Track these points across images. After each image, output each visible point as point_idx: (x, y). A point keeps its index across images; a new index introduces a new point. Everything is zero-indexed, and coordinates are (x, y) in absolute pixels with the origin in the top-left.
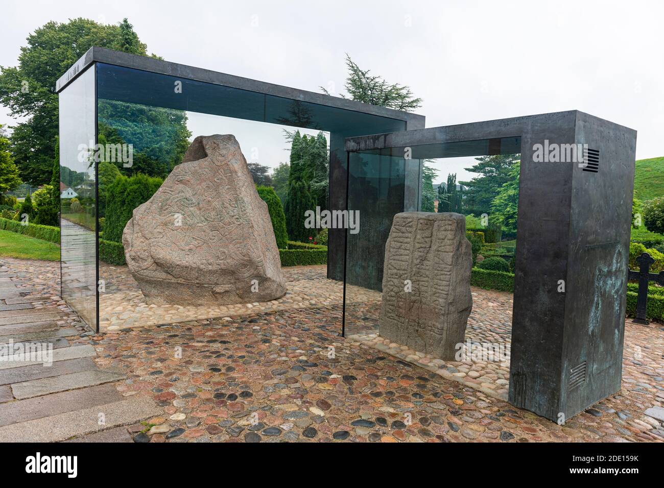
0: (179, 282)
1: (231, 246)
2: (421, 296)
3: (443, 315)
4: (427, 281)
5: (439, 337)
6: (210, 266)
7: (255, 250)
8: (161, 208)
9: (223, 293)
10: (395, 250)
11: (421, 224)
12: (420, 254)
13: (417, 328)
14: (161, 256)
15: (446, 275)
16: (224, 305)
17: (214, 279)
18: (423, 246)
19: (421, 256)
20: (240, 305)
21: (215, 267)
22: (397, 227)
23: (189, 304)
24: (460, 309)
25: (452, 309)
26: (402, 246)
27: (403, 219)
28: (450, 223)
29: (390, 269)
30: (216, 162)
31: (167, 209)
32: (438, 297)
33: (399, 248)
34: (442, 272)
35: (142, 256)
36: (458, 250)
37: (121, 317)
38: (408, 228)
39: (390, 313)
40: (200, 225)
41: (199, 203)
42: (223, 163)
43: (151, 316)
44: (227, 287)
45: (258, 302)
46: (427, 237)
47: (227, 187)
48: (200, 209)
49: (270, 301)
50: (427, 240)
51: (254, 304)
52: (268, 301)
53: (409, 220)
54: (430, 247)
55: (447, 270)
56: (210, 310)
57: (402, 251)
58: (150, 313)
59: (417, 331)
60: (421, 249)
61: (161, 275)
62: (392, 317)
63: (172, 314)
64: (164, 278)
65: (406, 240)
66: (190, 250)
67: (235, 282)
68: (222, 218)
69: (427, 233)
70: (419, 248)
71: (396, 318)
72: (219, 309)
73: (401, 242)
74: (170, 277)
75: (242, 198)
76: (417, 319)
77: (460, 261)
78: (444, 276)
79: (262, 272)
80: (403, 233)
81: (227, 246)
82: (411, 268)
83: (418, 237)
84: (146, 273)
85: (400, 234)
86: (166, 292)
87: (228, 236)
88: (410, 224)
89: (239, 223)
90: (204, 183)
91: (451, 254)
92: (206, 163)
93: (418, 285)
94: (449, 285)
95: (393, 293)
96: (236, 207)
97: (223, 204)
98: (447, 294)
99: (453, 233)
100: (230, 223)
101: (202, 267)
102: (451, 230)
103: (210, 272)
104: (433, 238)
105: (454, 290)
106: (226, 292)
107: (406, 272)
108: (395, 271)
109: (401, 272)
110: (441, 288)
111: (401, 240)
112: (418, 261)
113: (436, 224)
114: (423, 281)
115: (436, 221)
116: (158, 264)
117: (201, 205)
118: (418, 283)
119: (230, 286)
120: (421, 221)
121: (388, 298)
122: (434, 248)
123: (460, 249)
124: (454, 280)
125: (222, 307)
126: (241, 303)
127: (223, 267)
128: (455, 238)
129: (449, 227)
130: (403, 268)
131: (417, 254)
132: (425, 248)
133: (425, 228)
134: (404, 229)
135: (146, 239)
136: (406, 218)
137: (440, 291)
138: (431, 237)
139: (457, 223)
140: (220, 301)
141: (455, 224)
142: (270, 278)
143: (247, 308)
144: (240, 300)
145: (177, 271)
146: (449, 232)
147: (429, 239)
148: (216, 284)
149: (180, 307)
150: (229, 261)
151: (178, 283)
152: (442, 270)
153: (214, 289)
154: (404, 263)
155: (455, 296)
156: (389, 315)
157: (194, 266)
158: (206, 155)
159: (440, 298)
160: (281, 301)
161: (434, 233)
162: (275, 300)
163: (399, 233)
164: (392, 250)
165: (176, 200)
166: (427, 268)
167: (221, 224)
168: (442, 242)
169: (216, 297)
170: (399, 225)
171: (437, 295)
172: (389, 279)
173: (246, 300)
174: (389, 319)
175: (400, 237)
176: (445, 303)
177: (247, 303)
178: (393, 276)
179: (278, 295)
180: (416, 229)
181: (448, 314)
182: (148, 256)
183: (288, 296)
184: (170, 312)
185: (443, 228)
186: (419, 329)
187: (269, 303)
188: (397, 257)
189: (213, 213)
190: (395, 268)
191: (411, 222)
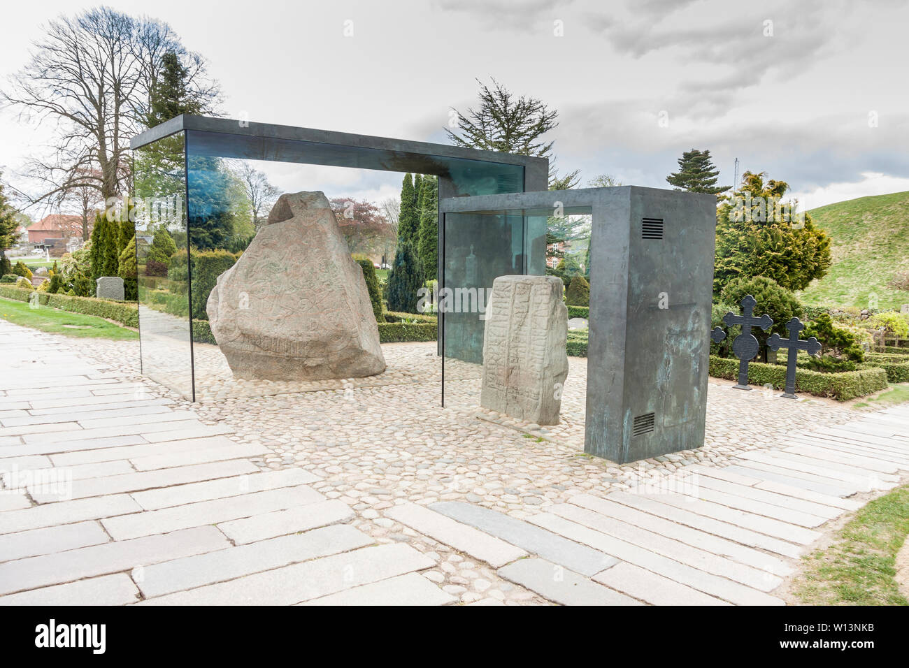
0: (268, 354)
1: (322, 316)
2: (519, 362)
3: (539, 379)
4: (525, 347)
5: (535, 402)
6: (300, 338)
7: (349, 319)
8: (246, 276)
9: (315, 367)
10: (494, 315)
11: (519, 288)
12: (517, 319)
13: (515, 395)
14: (248, 327)
15: (542, 339)
16: (316, 380)
17: (305, 351)
18: (521, 311)
19: (519, 321)
20: (333, 381)
21: (305, 339)
22: (496, 292)
23: (279, 379)
24: (556, 374)
25: (548, 373)
26: (501, 311)
27: (501, 284)
28: (546, 287)
29: (490, 336)
30: (304, 224)
31: (252, 276)
32: (535, 362)
33: (499, 313)
34: (538, 337)
35: (229, 327)
36: (553, 314)
37: (211, 390)
38: (506, 293)
40: (288, 292)
41: (286, 269)
42: (311, 224)
43: (242, 389)
44: (319, 361)
45: (354, 377)
46: (524, 302)
47: (316, 250)
48: (288, 275)
49: (367, 376)
50: (524, 304)
51: (349, 379)
52: (365, 377)
53: (507, 284)
54: (528, 312)
55: (542, 334)
56: (302, 385)
57: (501, 317)
58: (240, 387)
59: (515, 397)
60: (519, 315)
61: (248, 348)
62: (492, 386)
63: (262, 387)
64: (252, 350)
65: (504, 305)
66: (278, 320)
67: (328, 356)
68: (312, 285)
69: (525, 298)
70: (517, 313)
71: (496, 386)
72: (311, 384)
73: (501, 308)
74: (257, 349)
75: (333, 262)
76: (516, 386)
77: (555, 325)
78: (540, 341)
79: (357, 344)
80: (502, 298)
81: (317, 315)
82: (510, 334)
83: (516, 301)
84: (233, 345)
86: (255, 367)
87: (319, 304)
88: (508, 289)
89: (330, 290)
90: (291, 247)
91: (546, 319)
92: (292, 224)
93: (516, 351)
94: (544, 350)
95: (493, 361)
96: (326, 272)
97: (313, 269)
98: (543, 359)
99: (548, 297)
100: (320, 290)
101: (292, 338)
102: (546, 294)
103: (302, 344)
104: (531, 302)
105: (550, 354)
106: (318, 366)
107: (504, 338)
108: (495, 338)
109: (500, 338)
110: (537, 353)
111: (500, 305)
112: (516, 326)
113: (533, 288)
114: (521, 347)
115: (532, 285)
116: (245, 335)
117: (288, 271)
118: (516, 349)
119: (321, 359)
120: (519, 284)
121: (489, 366)
122: (531, 312)
123: (555, 314)
124: (550, 345)
125: (314, 382)
126: (334, 378)
127: (313, 338)
128: (549, 302)
129: (545, 292)
130: (502, 334)
131: (515, 319)
132: (523, 312)
133: (523, 292)
134: (502, 294)
135: (233, 308)
136: (505, 282)
137: (536, 356)
138: (528, 301)
139: (553, 287)
140: (312, 376)
141: (551, 288)
142: (365, 351)
143: (341, 383)
144: (334, 375)
145: (265, 343)
146: (544, 296)
147: (527, 303)
148: (308, 357)
149: (269, 381)
150: (321, 331)
151: (267, 356)
152: (538, 335)
153: (305, 363)
154: (503, 329)
155: (550, 360)
156: (490, 383)
157: (283, 337)
158: (291, 216)
159: (537, 363)
160: (379, 377)
161: (531, 298)
162: (373, 376)
165: (262, 266)
166: (525, 333)
167: (311, 291)
168: (538, 307)
169: (307, 372)
170: (498, 290)
171: (533, 360)
172: (489, 347)
173: (340, 375)
174: (489, 388)
175: (499, 302)
176: (541, 367)
177: (342, 379)
178: (493, 343)
179: (376, 370)
180: (514, 294)
181: (544, 379)
182: (235, 327)
183: (387, 372)
184: (260, 386)
185: (539, 292)
186: (517, 396)
187: (365, 379)
188: (497, 324)
189: (302, 280)
190: (495, 335)
191: (510, 286)
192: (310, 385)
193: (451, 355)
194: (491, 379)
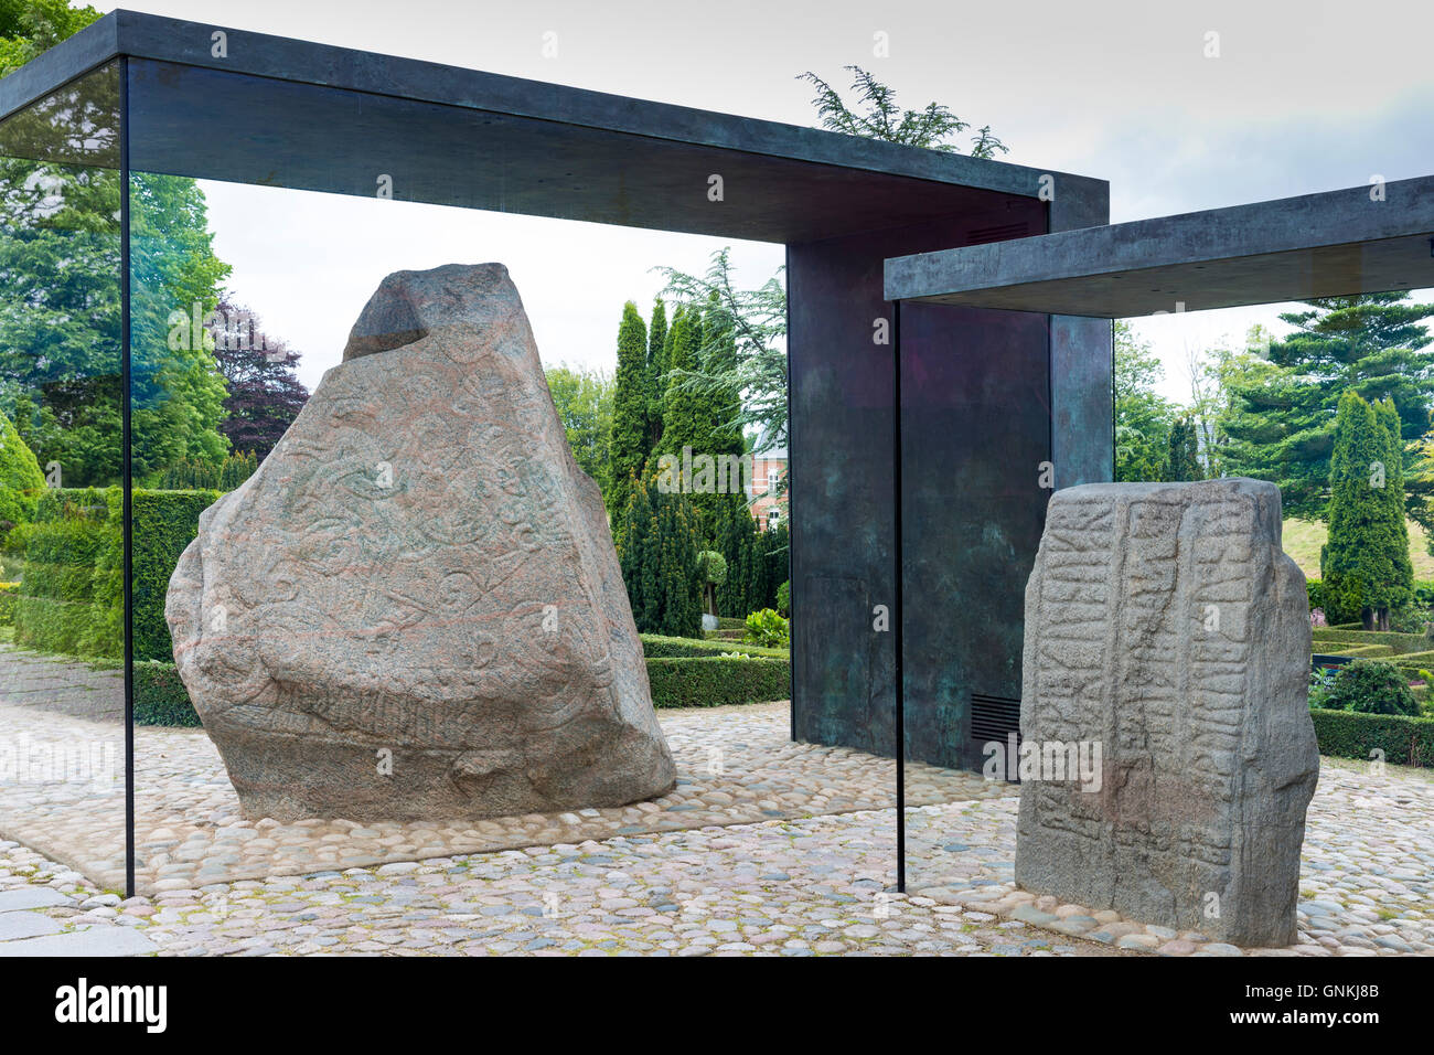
0: (349, 742)
1: (510, 620)
2: (1152, 745)
3: (1228, 800)
4: (1170, 698)
5: (1219, 871)
6: (446, 689)
7: (587, 632)
8: (288, 506)
9: (487, 776)
10: (1056, 605)
11: (1141, 517)
12: (1141, 612)
13: (1143, 851)
14: (292, 659)
15: (1231, 672)
16: (488, 817)
17: (457, 729)
18: (1151, 586)
19: (1144, 620)
20: (539, 818)
21: (459, 693)
22: (1061, 532)
23: (379, 817)
24: (1281, 781)
25: (1256, 779)
26: (1079, 591)
27: (1078, 507)
28: (1234, 508)
29: (1044, 668)
30: (456, 354)
31: (305, 507)
32: (1209, 745)
33: (1072, 598)
34: (1217, 666)
35: (234, 660)
36: (1264, 591)
37: (180, 855)
38: (1096, 534)
39: (1052, 810)
40: (410, 555)
41: (403, 486)
42: (478, 355)
43: (273, 850)
44: (498, 757)
45: (595, 806)
46: (1160, 559)
47: (491, 431)
48: (408, 506)
49: (633, 803)
50: (1161, 566)
51: (586, 813)
52: (627, 804)
53: (1100, 508)
54: (1173, 589)
55: (1231, 656)
56: (449, 832)
57: (1081, 609)
58: (267, 842)
59: (1145, 858)
60: (1144, 598)
61: (292, 722)
62: (1057, 824)
63: (336, 843)
64: (303, 730)
65: (1092, 572)
66: (382, 636)
67: (524, 742)
68: (478, 532)
69: (1163, 545)
70: (1137, 595)
71: (1073, 823)
72: (476, 827)
73: (1078, 580)
74: (317, 726)
75: (540, 465)
76: (1145, 822)
77: (1272, 627)
78: (1224, 677)
79: (608, 706)
80: (1082, 549)
81: (493, 623)
82: (1115, 659)
83: (1133, 558)
84: (247, 714)
85: (1074, 554)
86: (308, 779)
87: (500, 590)
88: (1103, 521)
89: (533, 546)
90: (420, 421)
91: (1244, 607)
92: (423, 356)
93: (1141, 710)
94: (1241, 706)
96: (521, 495)
97: (481, 486)
98: (1238, 734)
99: (1246, 539)
100: (503, 548)
101: (421, 690)
102: (1238, 532)
103: (451, 709)
104: (1183, 560)
105: (1259, 718)
106: (497, 773)
107: (1097, 673)
108: (1061, 673)
109: (1082, 674)
110: (1217, 715)
111: (1075, 572)
112: (1138, 634)
113: (1189, 514)
114: (1156, 699)
115: (1187, 506)
116: (287, 687)
117: (411, 492)
118: (1139, 704)
119: (506, 753)
120: (1141, 509)
122: (1184, 590)
123: (1271, 591)
124: (1258, 688)
125: (484, 824)
126: (540, 811)
127: (485, 689)
128: (1251, 556)
129: (1233, 523)
130: (1088, 661)
131: (1132, 614)
132: (1158, 591)
133: (1154, 529)
134: (1082, 538)
135: (245, 604)
136: (1090, 502)
137: (1213, 726)
138: (1175, 557)
139: (1257, 507)
140: (477, 803)
141: (1252, 513)
142: (631, 727)
143: (564, 825)
144: (540, 800)
145: (340, 708)
146: (1233, 537)
147: (1170, 564)
148: (465, 748)
149: (352, 824)
150: (505, 669)
151: (344, 747)
152: (1216, 660)
153: (459, 764)
154: (1089, 645)
155: (1262, 739)
156: (1048, 815)
157: (396, 688)
158: (418, 334)
159: (1217, 748)
160: (666, 803)
161: (1185, 545)
162: (648, 800)
163: (1068, 550)
164: (1046, 606)
165: (333, 478)
166: (1168, 655)
167: (477, 551)
168: (1210, 572)
169: (463, 792)
170: (1067, 527)
171: (1205, 738)
172: (1042, 701)
173: (559, 799)
174: (1048, 831)
175: (1071, 564)
176: (1232, 761)
177: (563, 811)
178: (1056, 690)
179: (659, 782)
180: (1126, 535)
181: (1243, 796)
182: (253, 661)
183: (683, 789)
184: (326, 838)
185: (1212, 527)
186: (1152, 853)
187: (630, 810)
188: (1065, 629)
189: (450, 517)
190: (1061, 663)
191: (1105, 514)
192: (472, 832)
193: (833, 738)
194: (1051, 803)
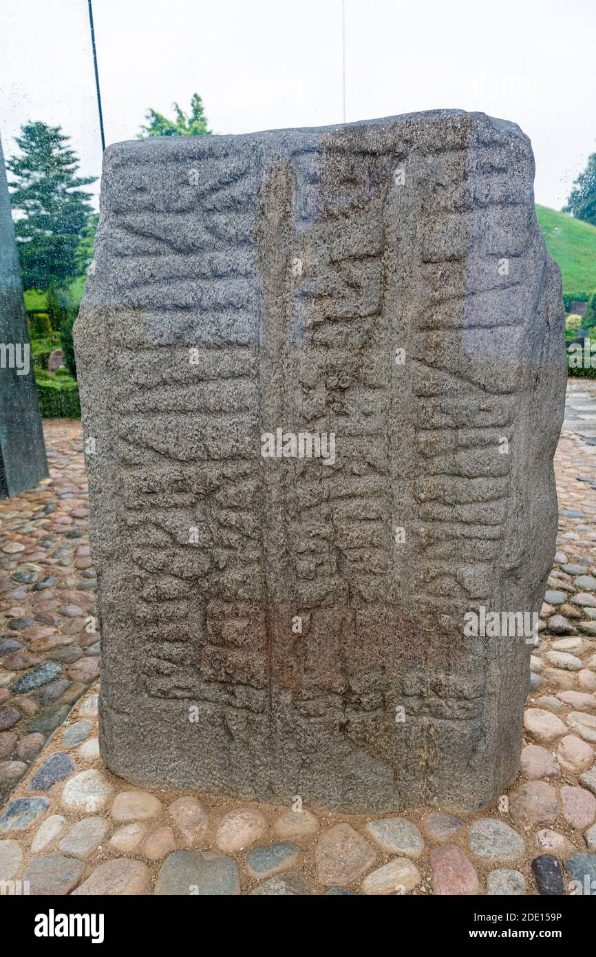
2: (348, 567)
4: (379, 492)
10: (146, 356)
11: (314, 180)
12: (323, 357)
13: (340, 717)
15: (492, 443)
18: (340, 310)
19: (331, 370)
26: (191, 327)
27: (172, 167)
28: (496, 157)
29: (127, 463)
32: (450, 557)
33: (179, 342)
34: (463, 435)
36: (536, 306)
38: (221, 219)
39: (168, 675)
46: (355, 258)
50: (358, 272)
53: (223, 168)
54: (379, 313)
55: (491, 419)
59: (343, 727)
60: (329, 332)
62: (179, 693)
65: (220, 290)
70: (316, 326)
71: (211, 691)
73: (186, 308)
76: (341, 679)
78: (479, 452)
80: (189, 249)
83: (304, 259)
85: (172, 261)
88: (237, 190)
93: (328, 518)
95: (169, 585)
98: (501, 538)
102: (504, 202)
104: (396, 260)
107: (245, 465)
108: (165, 471)
109: (213, 472)
110: (466, 513)
111: (184, 292)
114: (352, 496)
115: (401, 157)
118: (325, 509)
120: (312, 164)
121: (144, 610)
122: (405, 311)
130: (227, 447)
131: (306, 361)
132: (353, 318)
133: (342, 203)
134: (191, 227)
136: (199, 156)
137: (459, 530)
138: (380, 254)
146: (494, 214)
147: (371, 267)
152: (462, 427)
154: (224, 422)
156: (162, 683)
159: (464, 560)
163: (157, 253)
164: (124, 359)
166: (370, 425)
170: (151, 208)
171: (444, 548)
172: (132, 519)
174: (163, 704)
175: (168, 279)
178: (159, 499)
180: (286, 216)
185: (450, 196)
186: (354, 717)
188: (164, 397)
190: (166, 455)
191: (236, 177)
194: (166, 666)
